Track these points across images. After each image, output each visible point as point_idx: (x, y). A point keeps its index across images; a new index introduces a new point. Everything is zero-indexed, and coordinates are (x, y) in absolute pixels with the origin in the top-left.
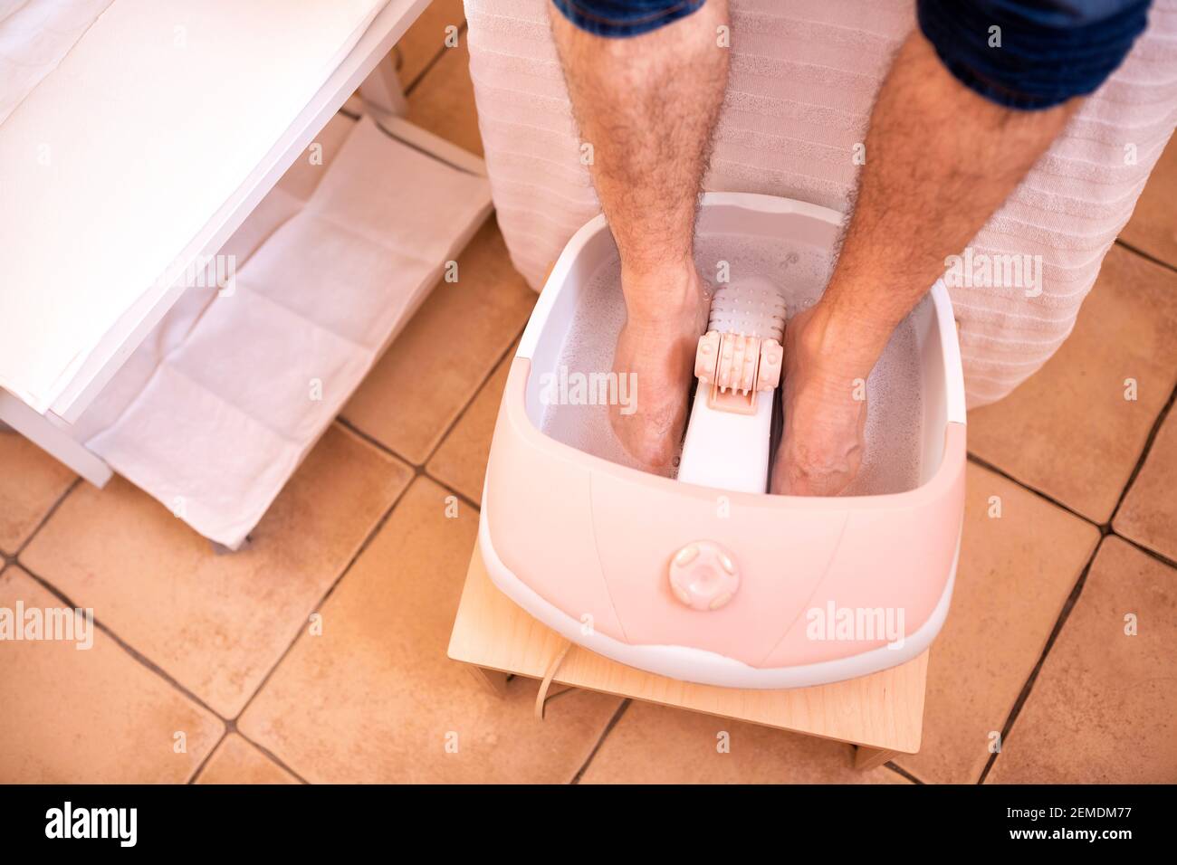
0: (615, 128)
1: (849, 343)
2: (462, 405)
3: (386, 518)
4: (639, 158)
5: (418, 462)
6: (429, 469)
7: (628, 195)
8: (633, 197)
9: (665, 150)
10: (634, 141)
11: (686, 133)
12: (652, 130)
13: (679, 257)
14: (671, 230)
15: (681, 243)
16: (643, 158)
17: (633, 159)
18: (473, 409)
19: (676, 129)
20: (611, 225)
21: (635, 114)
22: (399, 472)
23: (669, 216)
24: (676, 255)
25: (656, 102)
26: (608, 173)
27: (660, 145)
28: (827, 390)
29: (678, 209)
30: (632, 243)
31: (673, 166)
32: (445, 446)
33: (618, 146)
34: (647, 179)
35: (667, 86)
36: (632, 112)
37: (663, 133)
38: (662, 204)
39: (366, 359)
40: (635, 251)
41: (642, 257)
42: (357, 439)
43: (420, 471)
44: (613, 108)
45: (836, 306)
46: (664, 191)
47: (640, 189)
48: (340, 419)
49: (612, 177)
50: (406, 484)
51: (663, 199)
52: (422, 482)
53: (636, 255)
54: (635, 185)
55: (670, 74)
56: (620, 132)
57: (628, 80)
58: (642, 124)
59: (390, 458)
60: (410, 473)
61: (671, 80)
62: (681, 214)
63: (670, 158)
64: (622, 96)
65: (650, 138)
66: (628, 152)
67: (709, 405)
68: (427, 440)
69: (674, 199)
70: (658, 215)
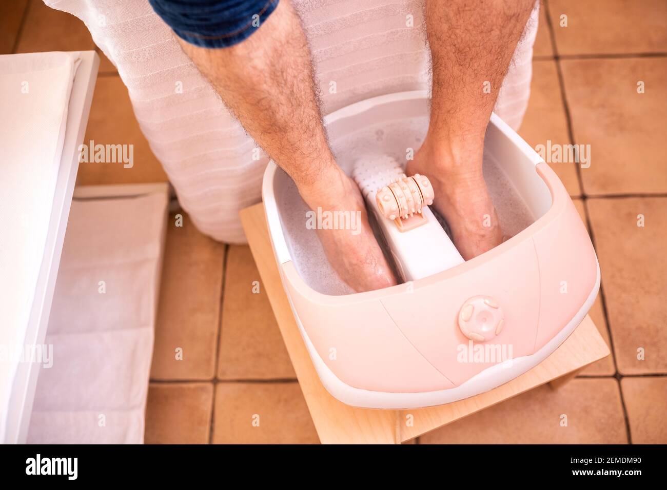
0: (259, 101)
1: (470, 151)
2: (216, 330)
3: (212, 421)
4: (281, 114)
5: (211, 377)
6: (220, 377)
7: (284, 139)
8: (287, 139)
9: (294, 102)
10: (274, 105)
11: (302, 86)
12: (282, 93)
13: (329, 163)
14: (318, 149)
15: (326, 155)
16: (283, 113)
17: (278, 116)
18: (224, 328)
19: (295, 85)
20: (280, 164)
21: (268, 87)
22: (203, 389)
23: (313, 142)
24: (327, 163)
25: (277, 75)
26: (265, 132)
27: (290, 100)
28: (469, 183)
29: (316, 135)
30: (298, 168)
31: (302, 110)
32: (221, 358)
33: (266, 112)
34: (291, 125)
35: (279, 62)
36: (265, 86)
37: (288, 92)
38: (305, 136)
39: (148, 333)
40: (302, 172)
41: (308, 173)
42: (165, 386)
43: (215, 381)
44: (253, 89)
45: (451, 136)
46: (303, 128)
47: (290, 132)
48: (152, 381)
49: (270, 133)
50: (211, 394)
51: (305, 132)
52: (221, 387)
53: (303, 174)
54: (286, 132)
55: (278, 53)
56: (263, 102)
57: (255, 68)
58: (274, 91)
59: (192, 386)
60: (210, 386)
61: (280, 56)
62: (319, 138)
63: (299, 105)
64: (255, 79)
65: (283, 99)
66: (273, 113)
67: (400, 231)
68: (208, 361)
69: (312, 130)
70: (306, 144)
